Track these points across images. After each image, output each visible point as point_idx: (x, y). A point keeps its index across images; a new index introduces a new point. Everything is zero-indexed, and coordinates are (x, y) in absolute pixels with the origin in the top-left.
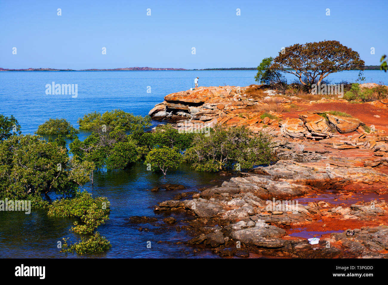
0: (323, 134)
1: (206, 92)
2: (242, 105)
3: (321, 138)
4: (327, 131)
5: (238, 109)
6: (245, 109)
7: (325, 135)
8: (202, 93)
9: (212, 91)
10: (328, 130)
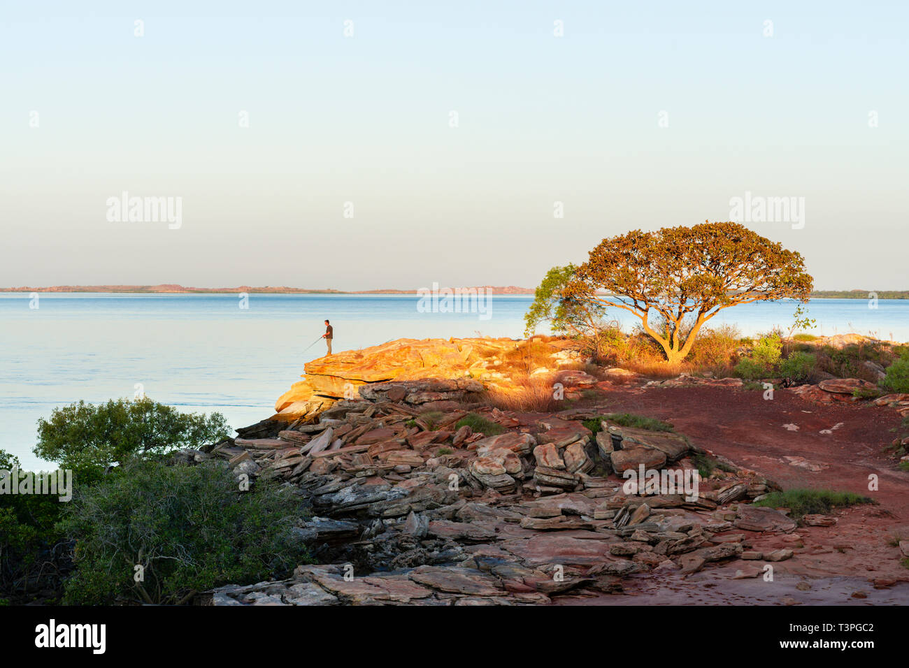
0: (563, 480)
1: (403, 353)
2: (454, 391)
3: (554, 489)
4: (584, 471)
5: (440, 400)
6: (458, 400)
7: (571, 482)
8: (392, 355)
9: (420, 350)
10: (584, 467)
